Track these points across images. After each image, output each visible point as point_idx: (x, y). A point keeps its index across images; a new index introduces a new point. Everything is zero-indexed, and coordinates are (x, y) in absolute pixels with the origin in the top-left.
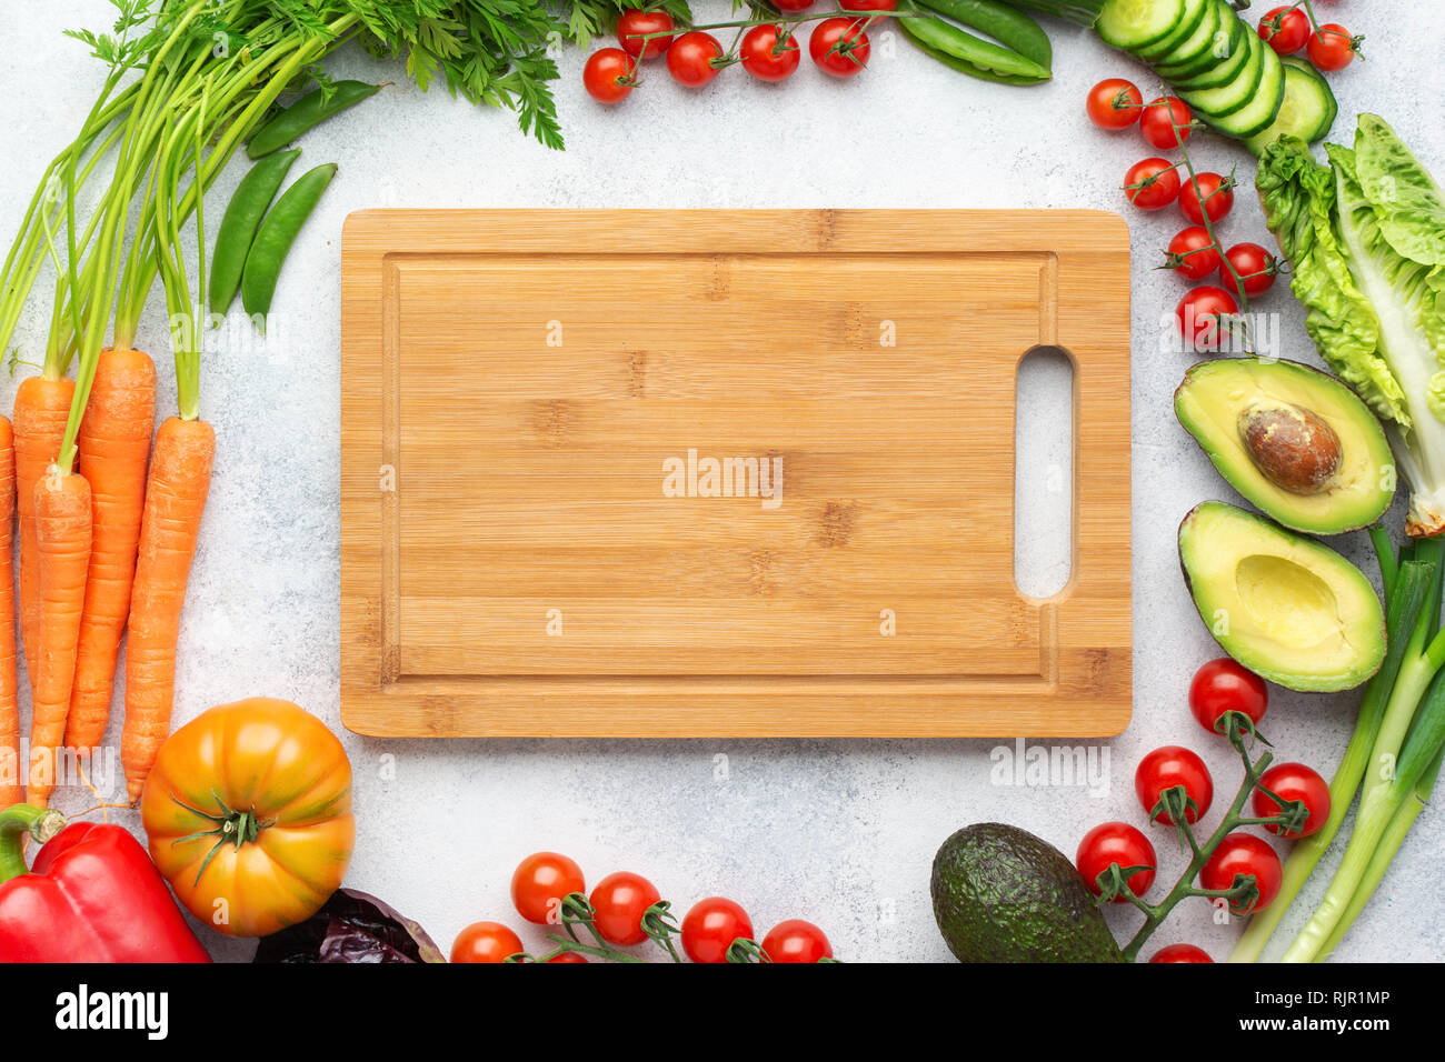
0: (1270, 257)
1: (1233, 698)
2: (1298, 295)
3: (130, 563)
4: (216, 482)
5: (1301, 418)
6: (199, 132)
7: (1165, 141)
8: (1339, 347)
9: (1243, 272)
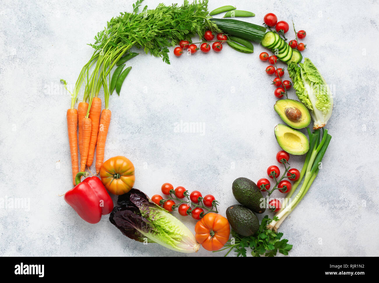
0: (290, 82)
1: (283, 157)
2: (294, 88)
3: (97, 134)
4: (111, 120)
5: (295, 109)
6: (110, 60)
7: (272, 63)
8: (301, 97)
9: (285, 85)
